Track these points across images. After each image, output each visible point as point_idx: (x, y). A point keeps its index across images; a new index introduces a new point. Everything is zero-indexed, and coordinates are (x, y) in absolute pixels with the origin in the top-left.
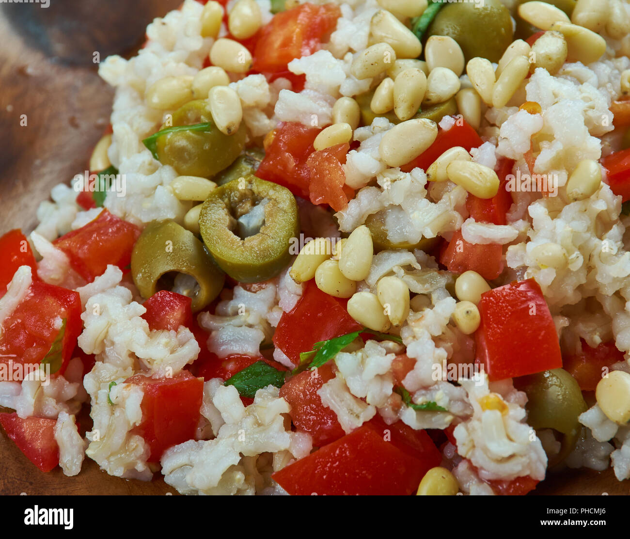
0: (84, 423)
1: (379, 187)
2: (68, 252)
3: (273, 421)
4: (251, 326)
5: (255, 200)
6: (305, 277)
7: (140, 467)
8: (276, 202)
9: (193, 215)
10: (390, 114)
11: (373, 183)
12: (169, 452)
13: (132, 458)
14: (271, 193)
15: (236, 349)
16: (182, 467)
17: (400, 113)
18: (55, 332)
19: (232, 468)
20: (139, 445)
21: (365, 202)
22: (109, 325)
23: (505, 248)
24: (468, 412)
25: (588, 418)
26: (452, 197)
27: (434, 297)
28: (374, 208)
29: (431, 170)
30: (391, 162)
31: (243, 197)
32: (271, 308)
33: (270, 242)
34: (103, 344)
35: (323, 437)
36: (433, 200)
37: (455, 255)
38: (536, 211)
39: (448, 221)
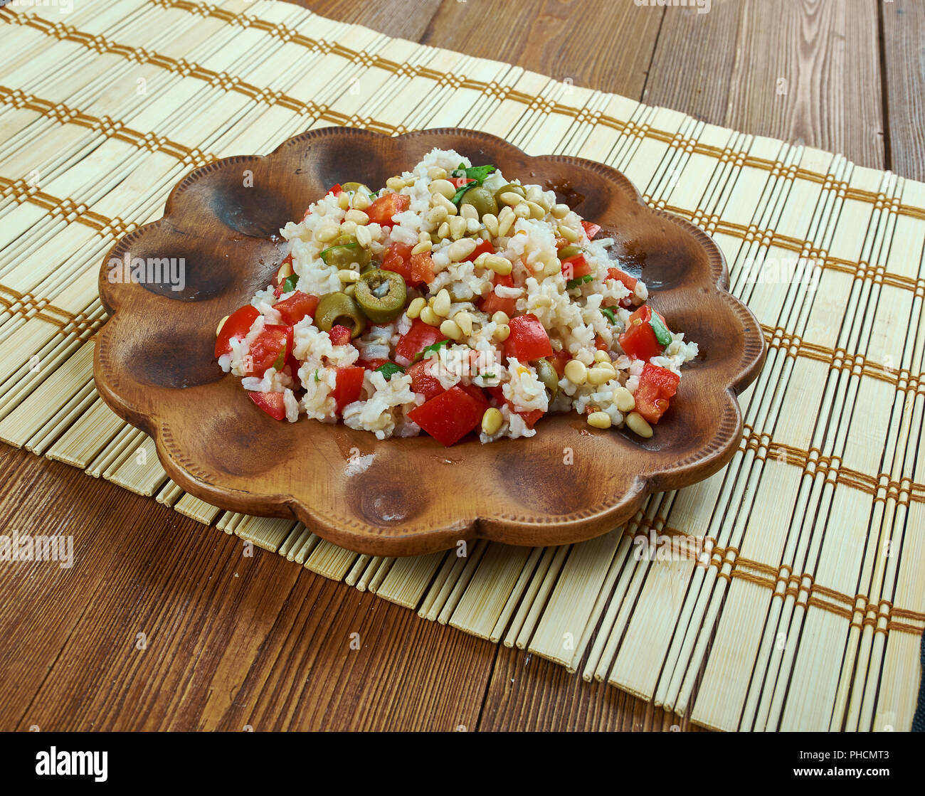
0: (300, 393)
1: (448, 271)
2: (281, 310)
3: (404, 387)
4: (383, 345)
5: (382, 280)
6: (415, 315)
7: (333, 415)
8: (395, 281)
9: (349, 289)
10: (450, 238)
11: (446, 270)
12: (347, 407)
13: (329, 409)
14: (391, 276)
15: (377, 356)
16: (354, 415)
17: (455, 237)
18: (282, 347)
19: (385, 411)
20: (333, 402)
21: (443, 278)
22: (311, 342)
23: (515, 300)
24: (508, 378)
25: (563, 383)
26: (489, 274)
27: (483, 324)
28: (447, 282)
29: (476, 262)
30: (454, 259)
31: (376, 280)
32: (392, 336)
33: (393, 299)
34: (306, 355)
35: (430, 396)
36: (479, 276)
37: (490, 305)
38: (531, 281)
39: (488, 287)
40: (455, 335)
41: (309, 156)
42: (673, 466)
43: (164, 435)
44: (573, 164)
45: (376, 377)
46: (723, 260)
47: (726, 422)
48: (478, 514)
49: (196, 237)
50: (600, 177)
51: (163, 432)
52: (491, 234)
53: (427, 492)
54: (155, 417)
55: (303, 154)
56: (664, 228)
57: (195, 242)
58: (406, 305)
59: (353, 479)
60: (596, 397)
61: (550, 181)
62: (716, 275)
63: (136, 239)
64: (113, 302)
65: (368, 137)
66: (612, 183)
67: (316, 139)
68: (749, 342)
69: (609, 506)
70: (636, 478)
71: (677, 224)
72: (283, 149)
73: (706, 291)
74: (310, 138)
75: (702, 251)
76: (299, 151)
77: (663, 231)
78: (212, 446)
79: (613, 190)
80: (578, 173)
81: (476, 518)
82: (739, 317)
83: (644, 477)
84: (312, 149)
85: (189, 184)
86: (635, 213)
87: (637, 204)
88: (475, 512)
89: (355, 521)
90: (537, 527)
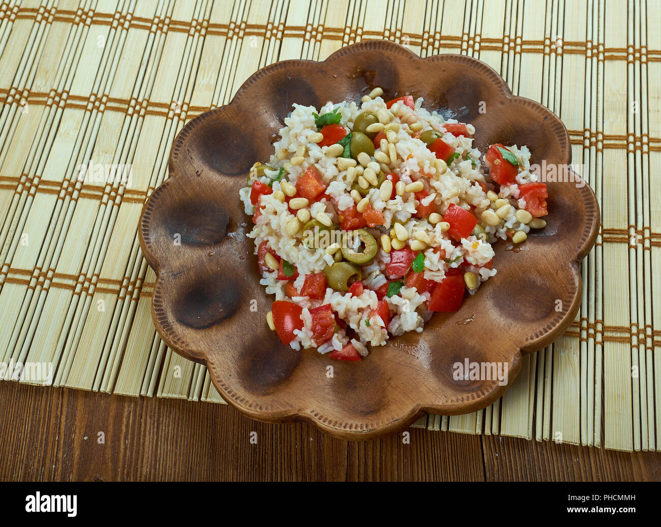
1: (388, 209)
4: (378, 275)
6: (389, 248)
7: (387, 337)
10: (373, 187)
11: (385, 209)
21: (388, 216)
24: (466, 252)
25: (487, 229)
26: (412, 197)
28: (392, 216)
29: (399, 193)
30: (386, 200)
32: (380, 266)
36: (408, 202)
37: (423, 213)
38: (434, 183)
39: (416, 204)
40: (421, 247)
41: (193, 157)
42: (581, 243)
43: (319, 419)
44: (352, 52)
45: (395, 299)
46: (495, 72)
47: (584, 194)
48: (518, 347)
49: (189, 270)
50: (376, 52)
51: (317, 418)
52: (387, 164)
53: (474, 347)
54: (303, 412)
55: (188, 157)
56: (443, 69)
57: (192, 273)
58: (380, 246)
59: (432, 368)
60: (509, 225)
61: (348, 74)
62: (500, 87)
63: (160, 299)
64: (196, 354)
65: (215, 116)
66: (387, 53)
67: (186, 141)
68: (553, 127)
69: (574, 293)
70: (570, 265)
71: (449, 61)
72: (175, 165)
73: (502, 103)
74: (182, 143)
75: (478, 73)
76: (185, 158)
77: (444, 71)
78: (343, 404)
79: (392, 57)
80: (360, 57)
81: (519, 349)
82: (534, 112)
83: (573, 261)
84: (190, 150)
85: (148, 235)
86: (418, 68)
87: (414, 60)
88: (515, 346)
89: (465, 396)
90: (551, 332)
